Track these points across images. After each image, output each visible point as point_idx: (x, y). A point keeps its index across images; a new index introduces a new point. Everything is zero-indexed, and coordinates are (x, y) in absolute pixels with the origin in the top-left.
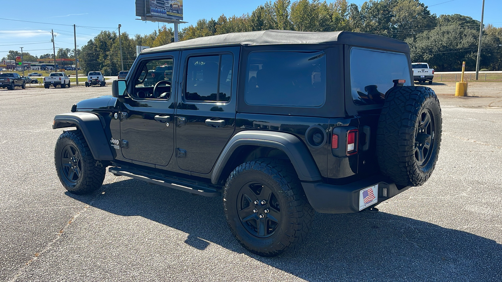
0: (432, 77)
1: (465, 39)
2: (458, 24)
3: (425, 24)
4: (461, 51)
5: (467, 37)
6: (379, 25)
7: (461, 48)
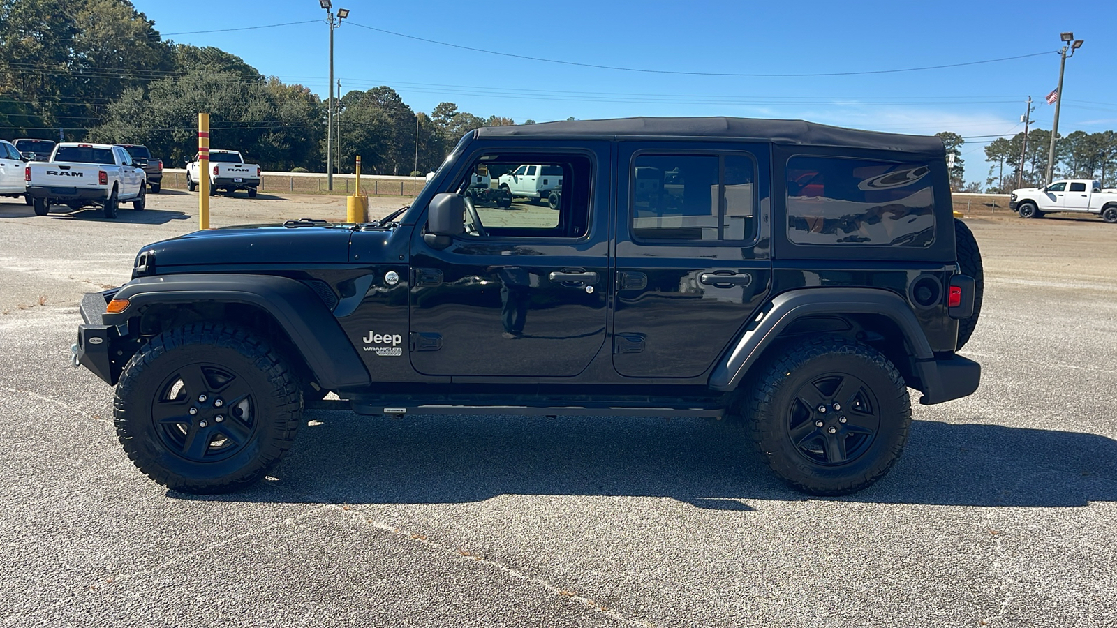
0: (257, 182)
1: (253, 104)
2: (217, 68)
3: (154, 60)
4: (249, 127)
5: (258, 100)
6: (44, 48)
7: (249, 123)
